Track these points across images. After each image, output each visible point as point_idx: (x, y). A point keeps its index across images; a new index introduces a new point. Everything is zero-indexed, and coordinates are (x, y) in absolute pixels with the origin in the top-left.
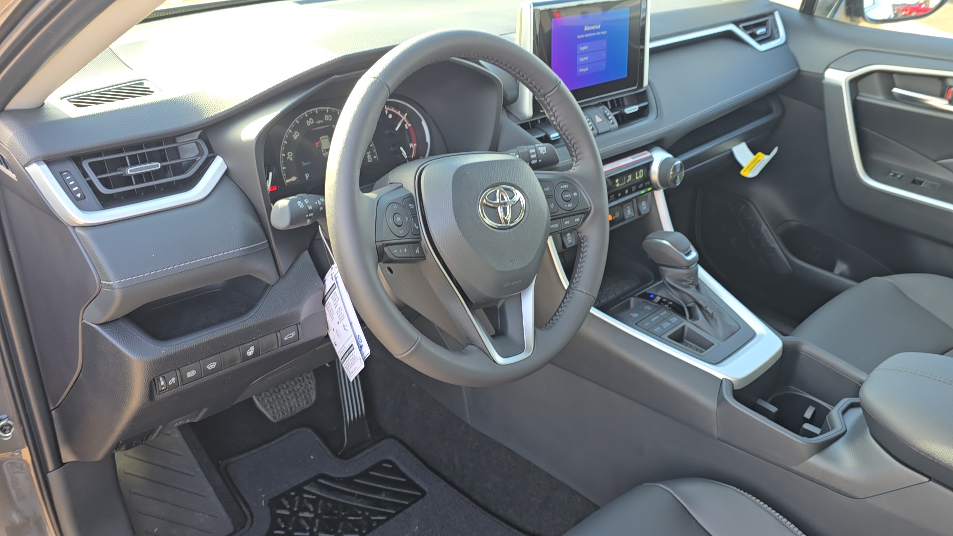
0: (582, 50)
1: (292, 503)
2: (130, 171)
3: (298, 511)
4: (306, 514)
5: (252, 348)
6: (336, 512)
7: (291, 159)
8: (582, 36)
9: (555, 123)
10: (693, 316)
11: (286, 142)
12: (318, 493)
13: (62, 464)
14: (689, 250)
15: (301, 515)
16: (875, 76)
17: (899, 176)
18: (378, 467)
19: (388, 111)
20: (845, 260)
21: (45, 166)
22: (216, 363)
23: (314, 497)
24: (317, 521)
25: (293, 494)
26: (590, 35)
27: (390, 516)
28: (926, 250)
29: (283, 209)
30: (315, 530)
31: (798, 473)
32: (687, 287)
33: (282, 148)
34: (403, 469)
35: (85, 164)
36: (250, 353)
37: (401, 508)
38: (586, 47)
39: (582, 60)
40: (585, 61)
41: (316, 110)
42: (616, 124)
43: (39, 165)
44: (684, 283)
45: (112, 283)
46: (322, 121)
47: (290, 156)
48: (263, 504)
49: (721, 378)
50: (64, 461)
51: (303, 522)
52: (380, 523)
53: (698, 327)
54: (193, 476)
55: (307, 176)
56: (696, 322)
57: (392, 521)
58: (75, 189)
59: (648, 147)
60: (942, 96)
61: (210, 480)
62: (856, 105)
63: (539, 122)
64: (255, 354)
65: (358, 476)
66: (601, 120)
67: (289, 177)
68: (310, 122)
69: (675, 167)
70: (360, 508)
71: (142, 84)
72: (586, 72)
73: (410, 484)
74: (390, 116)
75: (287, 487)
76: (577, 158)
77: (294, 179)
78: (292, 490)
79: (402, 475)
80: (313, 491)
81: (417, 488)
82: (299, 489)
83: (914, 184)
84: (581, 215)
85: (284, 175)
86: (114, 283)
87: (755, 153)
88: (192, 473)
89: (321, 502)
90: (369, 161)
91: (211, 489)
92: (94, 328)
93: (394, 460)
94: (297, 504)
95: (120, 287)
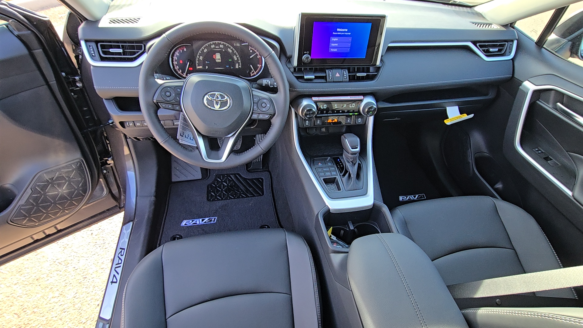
0: (334, 40)
2: (111, 50)
3: (223, 182)
4: (225, 184)
6: (234, 187)
7: (201, 59)
8: (336, 33)
10: (344, 175)
11: (200, 52)
12: (234, 179)
14: (357, 147)
15: (223, 183)
19: (251, 49)
20: (503, 184)
23: (231, 180)
24: (226, 187)
25: (226, 176)
26: (340, 33)
30: (224, 190)
31: (326, 256)
33: (198, 54)
34: (264, 183)
35: (99, 45)
37: (253, 196)
38: (337, 39)
39: (333, 45)
40: (336, 46)
41: (217, 42)
42: (348, 79)
46: (218, 47)
47: (201, 58)
48: (215, 174)
49: (326, 205)
51: (222, 186)
52: (243, 197)
55: (207, 67)
57: (246, 198)
58: (92, 52)
59: (365, 94)
62: (532, 106)
63: (308, 69)
65: (249, 179)
66: (339, 76)
67: (199, 66)
68: (213, 46)
69: (372, 107)
70: (241, 189)
72: (335, 51)
73: (262, 190)
77: (201, 67)
79: (262, 186)
80: (233, 177)
81: (263, 192)
82: (229, 175)
84: (269, 115)
85: (197, 65)
87: (461, 113)
89: (232, 182)
90: (236, 68)
93: (264, 179)
94: (224, 179)
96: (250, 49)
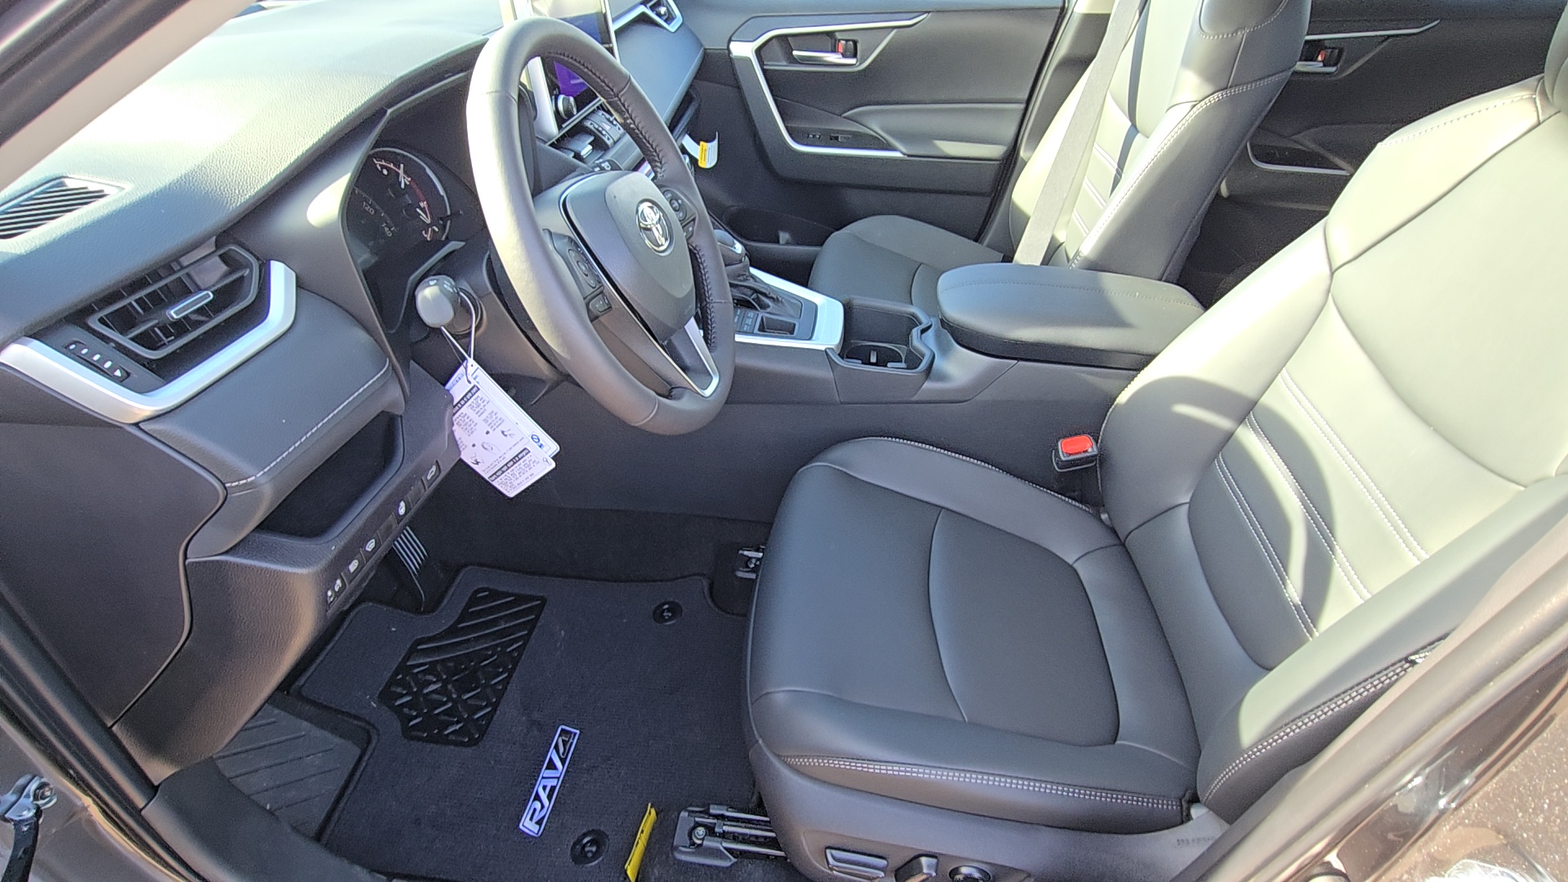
1: (408, 687)
2: (174, 314)
3: (420, 690)
4: (433, 687)
5: (402, 504)
6: (463, 667)
9: (632, 126)
10: (764, 307)
12: (430, 660)
13: (155, 789)
15: (426, 691)
16: (774, 41)
17: (818, 136)
18: (474, 600)
19: (380, 165)
21: (36, 343)
22: (373, 540)
23: (427, 666)
24: (450, 687)
27: (526, 639)
28: (854, 198)
29: (435, 299)
30: (454, 696)
31: (917, 402)
32: (746, 280)
34: (501, 589)
35: (96, 324)
36: (402, 511)
37: (532, 625)
43: (25, 345)
44: (741, 278)
45: (253, 478)
48: (375, 705)
49: (823, 349)
50: (156, 784)
51: (435, 696)
52: (520, 650)
53: (773, 313)
54: (275, 722)
56: (768, 310)
57: (532, 641)
58: (108, 365)
60: (834, 50)
61: (299, 715)
62: (767, 75)
64: (408, 510)
65: (459, 621)
70: (487, 649)
71: (62, 184)
73: (520, 599)
74: (385, 172)
75: (387, 675)
76: (661, 163)
78: (396, 673)
79: (508, 595)
80: (421, 661)
81: (532, 598)
82: (403, 668)
83: (833, 140)
84: (691, 223)
86: (259, 476)
87: (698, 143)
88: (273, 720)
89: (439, 668)
91: (305, 724)
92: (217, 561)
93: (486, 586)
94: (413, 684)
95: (268, 480)
96: (379, 168)
